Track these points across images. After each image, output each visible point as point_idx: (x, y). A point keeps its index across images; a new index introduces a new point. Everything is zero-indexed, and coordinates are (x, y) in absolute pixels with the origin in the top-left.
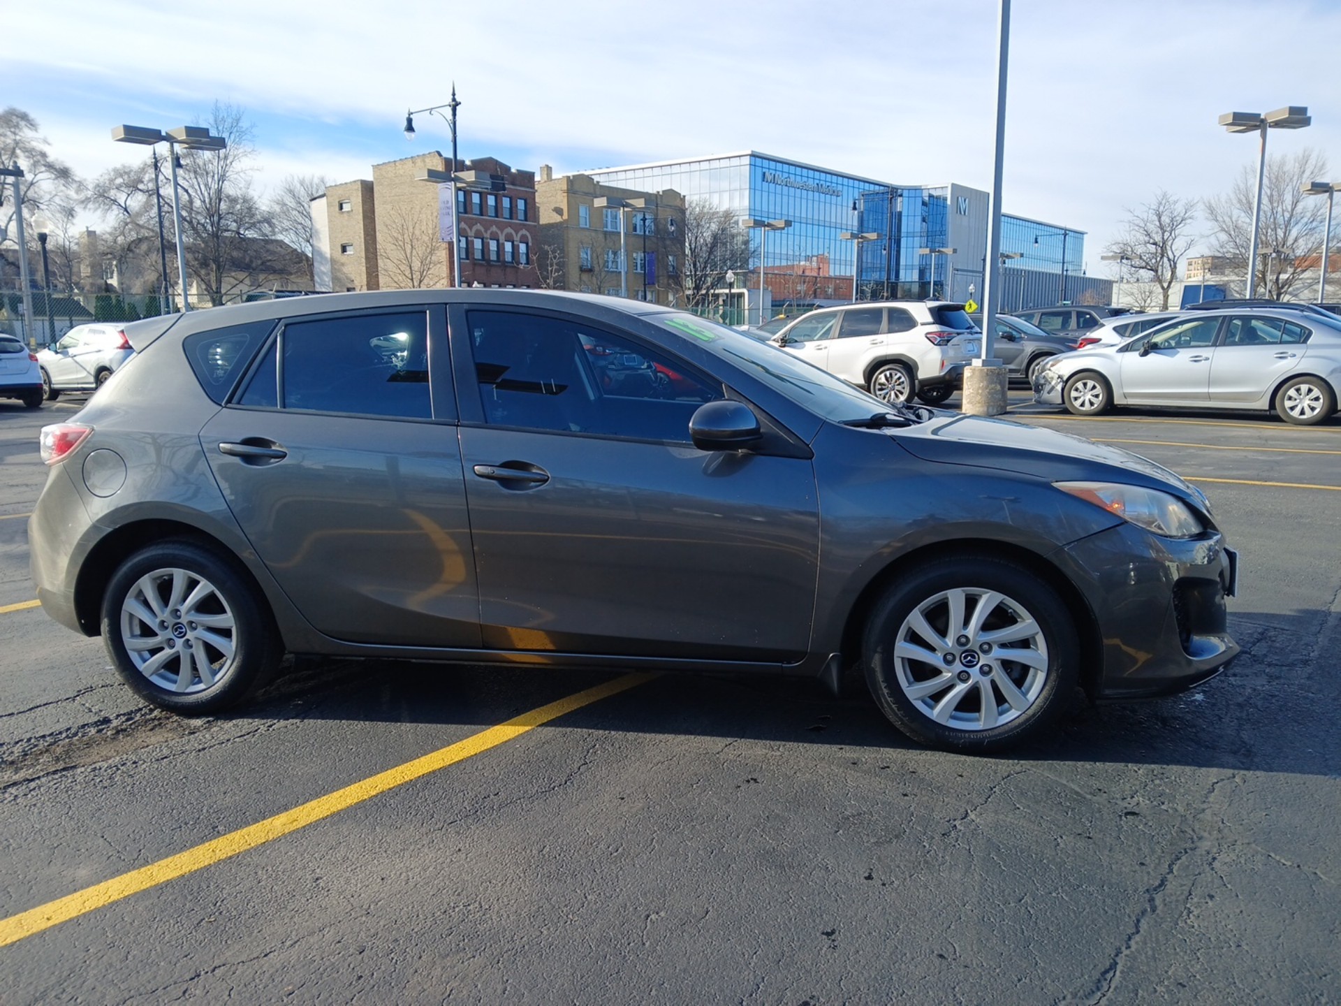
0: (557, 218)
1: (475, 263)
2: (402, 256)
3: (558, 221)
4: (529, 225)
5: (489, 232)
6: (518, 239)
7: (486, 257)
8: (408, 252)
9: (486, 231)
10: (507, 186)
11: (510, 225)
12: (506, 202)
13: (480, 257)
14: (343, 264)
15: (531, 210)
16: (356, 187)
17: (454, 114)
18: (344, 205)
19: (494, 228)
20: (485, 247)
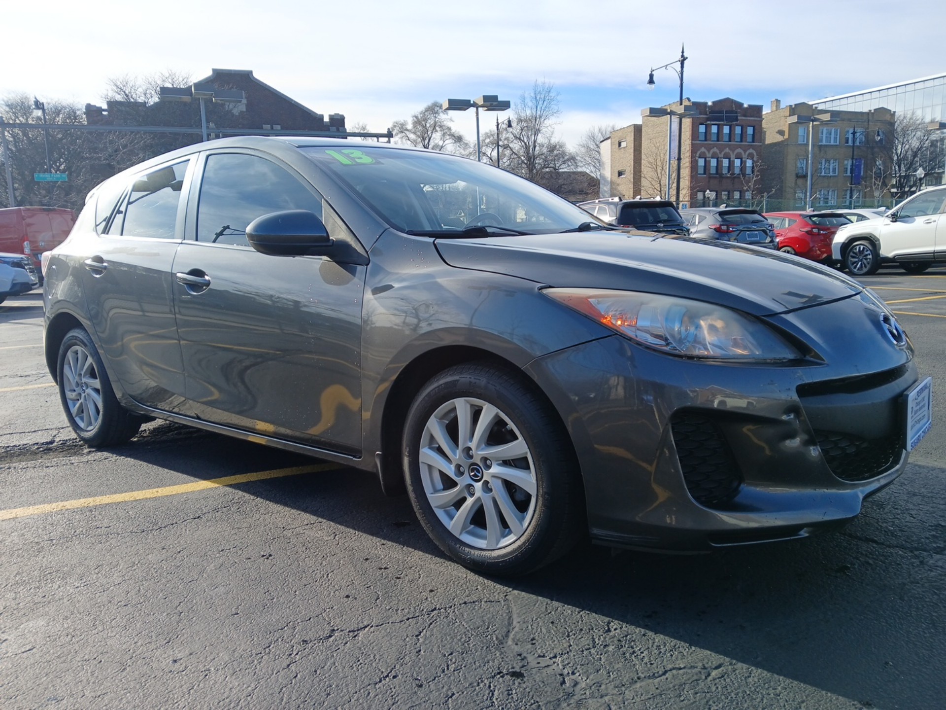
0: (780, 138)
1: (711, 177)
2: (655, 176)
3: (780, 140)
4: (756, 145)
5: (723, 153)
6: (746, 156)
7: (719, 172)
8: (659, 171)
9: (721, 153)
10: (739, 118)
11: (740, 147)
12: (738, 130)
13: (715, 172)
14: (618, 185)
15: (758, 133)
16: (630, 130)
17: (682, 67)
18: (622, 144)
19: (727, 150)
20: (719, 163)
